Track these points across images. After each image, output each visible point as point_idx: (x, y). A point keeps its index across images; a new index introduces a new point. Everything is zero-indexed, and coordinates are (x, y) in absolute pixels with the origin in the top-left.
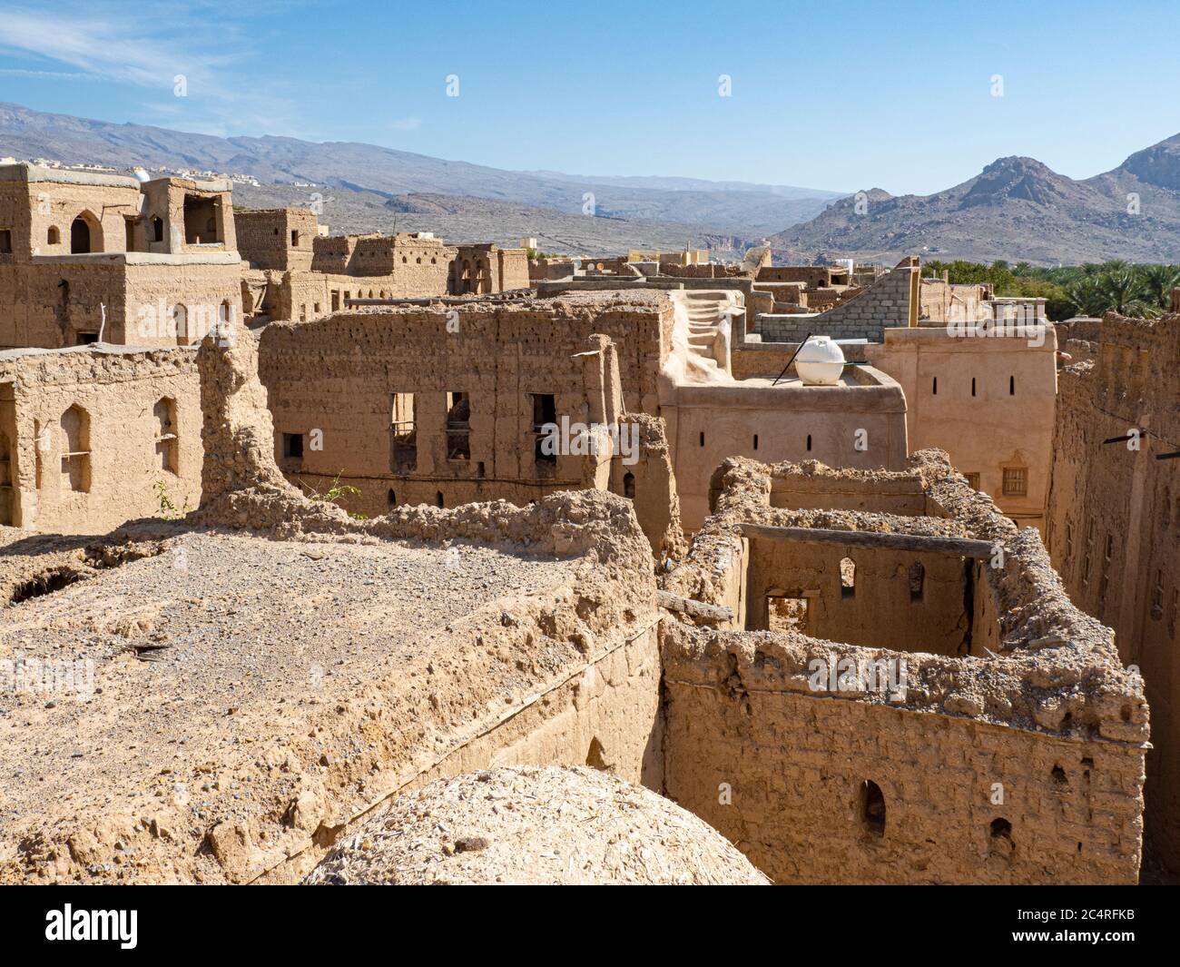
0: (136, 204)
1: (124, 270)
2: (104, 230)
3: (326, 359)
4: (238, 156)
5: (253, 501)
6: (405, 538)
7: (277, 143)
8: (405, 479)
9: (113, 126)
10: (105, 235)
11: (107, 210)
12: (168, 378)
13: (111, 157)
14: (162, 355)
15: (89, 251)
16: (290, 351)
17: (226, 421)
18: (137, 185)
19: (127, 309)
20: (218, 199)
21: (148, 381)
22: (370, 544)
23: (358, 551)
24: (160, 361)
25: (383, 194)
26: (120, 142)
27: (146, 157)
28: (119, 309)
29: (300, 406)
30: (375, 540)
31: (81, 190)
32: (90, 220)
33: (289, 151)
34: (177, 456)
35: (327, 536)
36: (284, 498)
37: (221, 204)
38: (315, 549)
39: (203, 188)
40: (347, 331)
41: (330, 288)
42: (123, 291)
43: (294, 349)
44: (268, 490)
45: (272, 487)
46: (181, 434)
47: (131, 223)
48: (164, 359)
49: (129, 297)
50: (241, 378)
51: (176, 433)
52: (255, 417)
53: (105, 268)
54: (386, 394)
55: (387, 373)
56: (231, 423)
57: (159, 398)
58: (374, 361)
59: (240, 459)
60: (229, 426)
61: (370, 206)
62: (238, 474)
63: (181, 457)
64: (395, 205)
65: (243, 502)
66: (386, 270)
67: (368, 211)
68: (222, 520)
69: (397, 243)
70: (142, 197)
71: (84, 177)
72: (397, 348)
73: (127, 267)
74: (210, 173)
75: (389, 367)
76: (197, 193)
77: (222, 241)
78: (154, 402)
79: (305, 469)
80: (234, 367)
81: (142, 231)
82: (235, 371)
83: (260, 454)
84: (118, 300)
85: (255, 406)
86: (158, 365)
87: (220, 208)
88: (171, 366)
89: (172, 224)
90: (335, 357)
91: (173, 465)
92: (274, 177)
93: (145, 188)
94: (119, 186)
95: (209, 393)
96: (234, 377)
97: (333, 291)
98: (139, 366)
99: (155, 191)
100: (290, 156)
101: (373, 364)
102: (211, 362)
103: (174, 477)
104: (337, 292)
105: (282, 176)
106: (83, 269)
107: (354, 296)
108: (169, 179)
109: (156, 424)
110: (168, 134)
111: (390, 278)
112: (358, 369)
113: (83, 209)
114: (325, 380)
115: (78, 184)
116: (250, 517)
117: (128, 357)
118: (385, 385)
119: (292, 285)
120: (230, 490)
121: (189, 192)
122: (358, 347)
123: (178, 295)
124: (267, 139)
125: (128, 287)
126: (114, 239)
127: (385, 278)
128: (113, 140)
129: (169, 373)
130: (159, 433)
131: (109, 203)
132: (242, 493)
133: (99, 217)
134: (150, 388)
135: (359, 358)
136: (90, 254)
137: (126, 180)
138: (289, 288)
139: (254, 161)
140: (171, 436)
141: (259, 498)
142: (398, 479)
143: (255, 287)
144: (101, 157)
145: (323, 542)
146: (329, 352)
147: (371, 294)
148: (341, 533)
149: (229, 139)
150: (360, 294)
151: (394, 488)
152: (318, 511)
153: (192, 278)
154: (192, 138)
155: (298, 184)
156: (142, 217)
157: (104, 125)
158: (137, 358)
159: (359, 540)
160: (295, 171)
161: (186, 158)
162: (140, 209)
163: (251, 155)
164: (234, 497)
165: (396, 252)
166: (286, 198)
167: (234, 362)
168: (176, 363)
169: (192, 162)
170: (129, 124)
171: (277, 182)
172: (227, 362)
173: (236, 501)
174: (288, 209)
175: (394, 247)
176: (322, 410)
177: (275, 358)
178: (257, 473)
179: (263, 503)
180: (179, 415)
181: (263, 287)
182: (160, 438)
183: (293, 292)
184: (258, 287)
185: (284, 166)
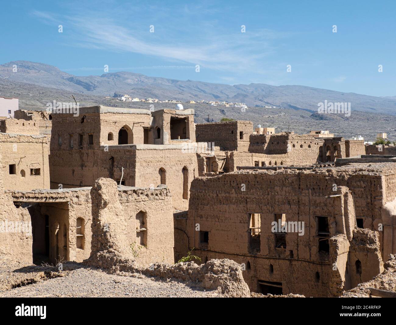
0: (148, 122)
1: (135, 152)
2: (134, 133)
3: (219, 195)
4: (238, 94)
5: (105, 256)
8: (255, 257)
10: (134, 137)
11: (135, 125)
12: (143, 202)
14: (141, 191)
16: (204, 191)
17: (99, 221)
18: (150, 113)
19: (136, 170)
20: (186, 119)
21: (133, 203)
22: (140, 278)
24: (139, 194)
26: (185, 89)
28: (133, 170)
29: (207, 218)
31: (124, 116)
32: (127, 130)
33: (263, 90)
34: (147, 239)
35: (127, 274)
37: (188, 121)
39: (180, 114)
40: (229, 182)
42: (135, 161)
43: (205, 190)
46: (148, 228)
47: (146, 130)
48: (142, 194)
49: (138, 165)
51: (146, 228)
53: (129, 151)
54: (246, 213)
55: (247, 203)
56: (101, 222)
57: (139, 211)
58: (241, 197)
61: (303, 117)
62: (103, 244)
65: (102, 256)
66: (284, 151)
67: (302, 120)
69: (290, 137)
70: (152, 118)
72: (251, 191)
73: (137, 151)
75: (248, 200)
76: (177, 116)
77: (188, 138)
78: (136, 213)
80: (103, 197)
81: (152, 134)
82: (103, 199)
83: (110, 236)
84: (133, 165)
86: (138, 196)
87: (188, 123)
88: (145, 197)
89: (164, 131)
90: (223, 195)
91: (145, 243)
92: (255, 104)
93: (154, 114)
94: (141, 114)
96: (102, 202)
97: (255, 162)
98: (130, 196)
99: (157, 115)
101: (241, 199)
104: (258, 162)
105: (258, 103)
106: (120, 152)
108: (163, 110)
109: (138, 223)
111: (286, 155)
112: (234, 200)
113: (125, 124)
114: (219, 206)
115: (122, 113)
116: (103, 263)
117: (126, 192)
118: (246, 209)
119: (234, 159)
120: (99, 251)
121: (173, 116)
122: (233, 190)
123: (161, 163)
125: (137, 160)
126: (138, 138)
127: (283, 155)
128: (182, 88)
129: (143, 200)
130: (139, 228)
131: (137, 121)
132: (102, 252)
133: (131, 128)
134: (134, 206)
135: (234, 195)
137: (145, 111)
139: (246, 96)
140: (144, 229)
141: (107, 255)
142: (251, 257)
144: (176, 97)
145: (125, 276)
146: (220, 192)
147: (276, 163)
148: (133, 273)
150: (270, 163)
151: (250, 261)
153: (169, 155)
154: (217, 86)
155: (267, 107)
156: (152, 127)
158: (129, 193)
159: (137, 276)
160: (266, 101)
161: (213, 95)
162: (151, 124)
163: (245, 93)
164: (99, 254)
165: (289, 142)
168: (147, 195)
169: (217, 97)
171: (257, 106)
172: (100, 195)
173: (99, 256)
175: (288, 139)
176: (217, 220)
177: (197, 194)
178: (109, 244)
179: (108, 257)
180: (148, 220)
181: (224, 159)
182: (139, 230)
183: (235, 162)
184: (222, 159)
185: (261, 98)
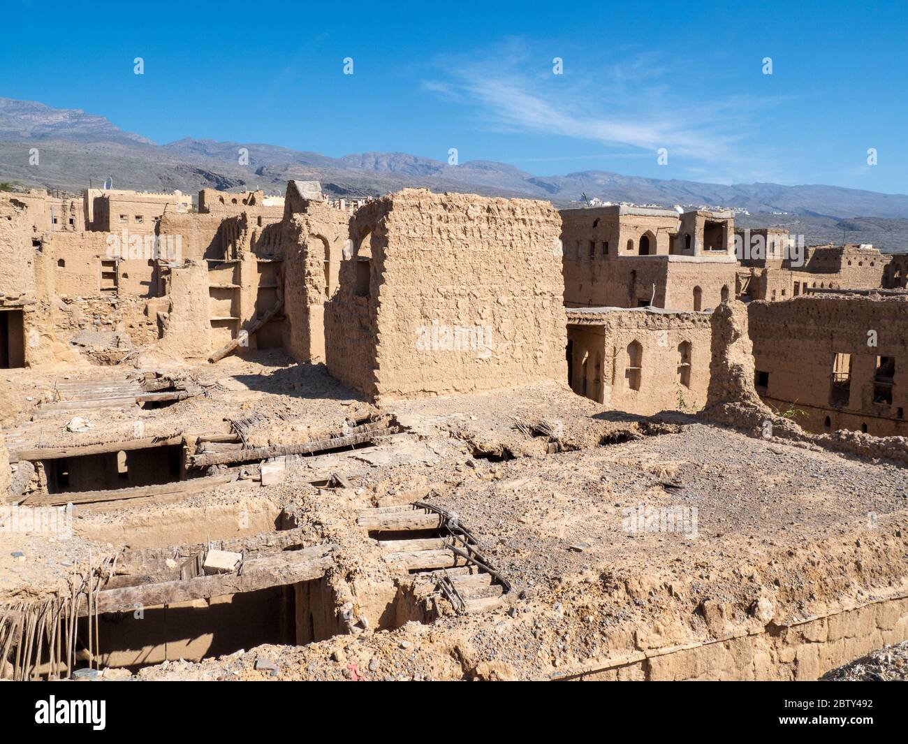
0: (676, 226)
1: (667, 265)
2: (658, 241)
3: (789, 326)
4: (737, 196)
5: (739, 411)
6: (842, 451)
7: (762, 187)
8: (839, 411)
9: (664, 181)
10: (658, 245)
11: (660, 231)
12: (688, 330)
13: (662, 200)
14: (685, 316)
15: (648, 254)
16: (765, 320)
17: (726, 360)
18: (678, 216)
19: (667, 288)
20: (725, 223)
21: (676, 331)
22: (816, 450)
23: (808, 454)
24: (684, 319)
25: (835, 218)
26: (668, 191)
27: (682, 199)
28: (662, 287)
29: (768, 355)
30: (821, 449)
31: (647, 219)
32: (650, 236)
33: (771, 192)
34: (689, 376)
35: (786, 441)
36: (759, 411)
37: (726, 226)
38: (778, 447)
39: (717, 217)
40: (805, 309)
41: (794, 280)
42: (666, 277)
43: (768, 318)
44: (749, 405)
45: (752, 404)
46: (692, 363)
47: (673, 238)
48: (687, 319)
49: (669, 281)
50: (738, 334)
51: (690, 363)
52: (744, 359)
53: (657, 263)
54: (830, 353)
55: (832, 339)
56: (729, 361)
57: (682, 341)
58: (823, 330)
59: (733, 384)
60: (727, 362)
61: (825, 226)
62: (730, 393)
63: (692, 377)
64: (844, 226)
65: (732, 410)
66: (835, 269)
67: (823, 230)
68: (718, 419)
69: (845, 251)
70: (680, 222)
71: (648, 212)
72: (841, 322)
73: (669, 263)
74: (718, 207)
75: (834, 335)
76: (713, 220)
77: (726, 249)
78: (679, 343)
79: (769, 395)
80: (734, 327)
81: (679, 243)
82: (734, 329)
83: (745, 382)
84: (662, 282)
85: (744, 352)
86: (683, 322)
87: (726, 229)
88: (690, 323)
89: (696, 238)
90: (795, 326)
91: (687, 382)
92: (759, 209)
93: (682, 217)
94: (667, 217)
95: (716, 341)
96: (733, 333)
97: (795, 282)
98: (672, 321)
99: (688, 219)
100: (772, 195)
101: (823, 332)
102: (719, 322)
103: (687, 389)
104: (799, 283)
105: (764, 208)
106: (645, 264)
107: (810, 286)
108: (696, 212)
109: (678, 356)
110: (695, 185)
111: (837, 275)
112: (811, 334)
113: (647, 230)
114: (787, 339)
115: (645, 215)
116: (736, 420)
117: (666, 316)
118: (830, 346)
119: (768, 277)
120: (725, 402)
121: (708, 219)
122: (812, 320)
123: (696, 280)
124: (757, 185)
125: (668, 275)
126: (662, 247)
127: (833, 275)
128: (664, 190)
129: (689, 327)
130: (680, 362)
131: (662, 226)
132: (732, 405)
133: (655, 234)
134: (677, 335)
135: (813, 327)
136: (649, 256)
137: (672, 213)
138: (766, 279)
139: (747, 199)
140: (687, 364)
141: (743, 409)
142: (833, 410)
143: (743, 278)
144: (656, 200)
145: (783, 443)
146: (791, 322)
147: (822, 285)
148: (796, 440)
149: (732, 186)
150: (814, 285)
151: (830, 416)
152: (781, 424)
153: (706, 271)
154: (709, 187)
155: (775, 213)
156: (679, 234)
157: (659, 181)
158: (671, 317)
159: (808, 447)
160: (774, 205)
161: (704, 198)
162: (678, 230)
163: (746, 196)
164: (727, 406)
165: (843, 258)
166: (766, 222)
167: (734, 324)
168: (693, 321)
169: (708, 201)
170: (674, 180)
171: (761, 212)
172: (729, 324)
173: (728, 409)
174: (769, 229)
175: (842, 254)
176: (783, 358)
177: (754, 323)
178: (742, 394)
179: (745, 412)
180: (692, 353)
181: (748, 278)
182: (681, 364)
183: (768, 281)
184: (745, 278)
185: (767, 201)
